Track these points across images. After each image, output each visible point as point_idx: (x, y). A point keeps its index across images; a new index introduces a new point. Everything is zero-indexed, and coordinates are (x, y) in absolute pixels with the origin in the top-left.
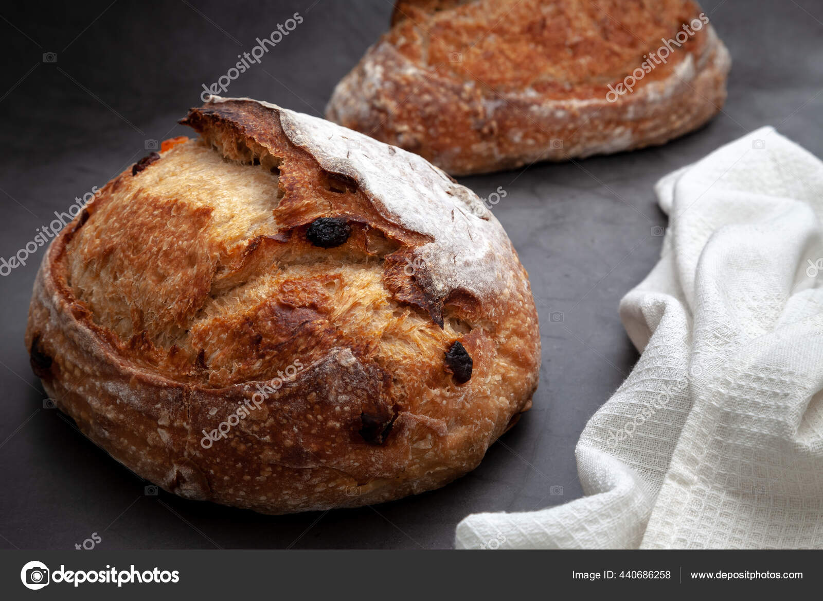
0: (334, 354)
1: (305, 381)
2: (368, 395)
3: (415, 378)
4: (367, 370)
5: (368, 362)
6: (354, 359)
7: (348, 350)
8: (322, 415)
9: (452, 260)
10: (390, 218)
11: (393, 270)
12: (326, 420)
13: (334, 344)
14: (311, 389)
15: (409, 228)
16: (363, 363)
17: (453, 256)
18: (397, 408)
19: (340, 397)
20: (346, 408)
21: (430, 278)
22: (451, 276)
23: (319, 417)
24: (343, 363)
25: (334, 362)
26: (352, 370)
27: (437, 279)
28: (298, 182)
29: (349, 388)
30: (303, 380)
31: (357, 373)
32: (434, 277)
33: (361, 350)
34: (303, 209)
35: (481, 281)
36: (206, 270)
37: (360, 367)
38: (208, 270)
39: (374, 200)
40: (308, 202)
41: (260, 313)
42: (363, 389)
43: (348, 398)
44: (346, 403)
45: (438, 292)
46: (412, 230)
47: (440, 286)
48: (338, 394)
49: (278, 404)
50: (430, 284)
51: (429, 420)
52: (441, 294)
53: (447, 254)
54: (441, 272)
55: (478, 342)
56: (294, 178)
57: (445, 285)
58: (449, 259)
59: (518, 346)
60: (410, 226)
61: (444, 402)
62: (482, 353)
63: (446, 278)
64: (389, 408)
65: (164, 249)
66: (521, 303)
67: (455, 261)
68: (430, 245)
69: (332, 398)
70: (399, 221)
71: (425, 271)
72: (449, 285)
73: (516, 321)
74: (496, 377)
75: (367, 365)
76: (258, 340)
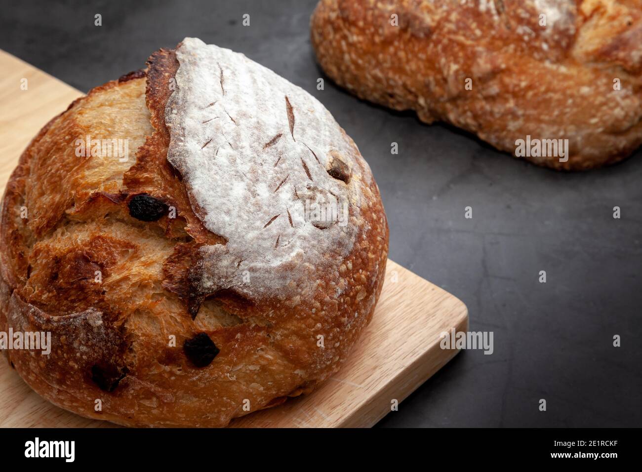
0: (88, 313)
1: (62, 325)
2: (103, 353)
3: (146, 353)
4: (107, 334)
5: (112, 328)
6: (101, 322)
7: (100, 313)
8: (67, 354)
9: (236, 264)
10: (198, 212)
11: (174, 258)
12: (69, 359)
13: (94, 304)
14: (64, 332)
15: (206, 226)
16: (107, 328)
17: (239, 260)
18: (125, 370)
19: (81, 347)
20: (84, 357)
21: (201, 275)
22: (227, 277)
23: (65, 355)
24: (91, 322)
25: (84, 319)
26: (95, 330)
27: (208, 278)
28: (150, 156)
29: (90, 343)
30: (61, 323)
31: (99, 334)
32: (206, 275)
33: (111, 317)
34: (142, 180)
35: (263, 286)
36: (63, 201)
37: (103, 331)
38: (65, 201)
39: (190, 194)
40: (147, 176)
41: (68, 256)
42: (100, 348)
43: (87, 350)
44: (86, 353)
45: (204, 288)
46: (208, 229)
47: (208, 284)
48: (81, 344)
50: (199, 280)
51: (153, 387)
52: (206, 291)
53: (233, 258)
54: (216, 272)
55: (239, 336)
56: (148, 151)
57: (214, 284)
58: (233, 262)
59: (291, 345)
60: (209, 225)
61: (173, 378)
62: (236, 346)
63: (219, 278)
64: (119, 368)
65: (53, 171)
66: (314, 310)
67: (239, 265)
68: (219, 246)
69: (76, 345)
70: (203, 218)
71: (200, 268)
72: (220, 284)
73: (299, 325)
74: (251, 368)
75: (109, 331)
76: (54, 277)
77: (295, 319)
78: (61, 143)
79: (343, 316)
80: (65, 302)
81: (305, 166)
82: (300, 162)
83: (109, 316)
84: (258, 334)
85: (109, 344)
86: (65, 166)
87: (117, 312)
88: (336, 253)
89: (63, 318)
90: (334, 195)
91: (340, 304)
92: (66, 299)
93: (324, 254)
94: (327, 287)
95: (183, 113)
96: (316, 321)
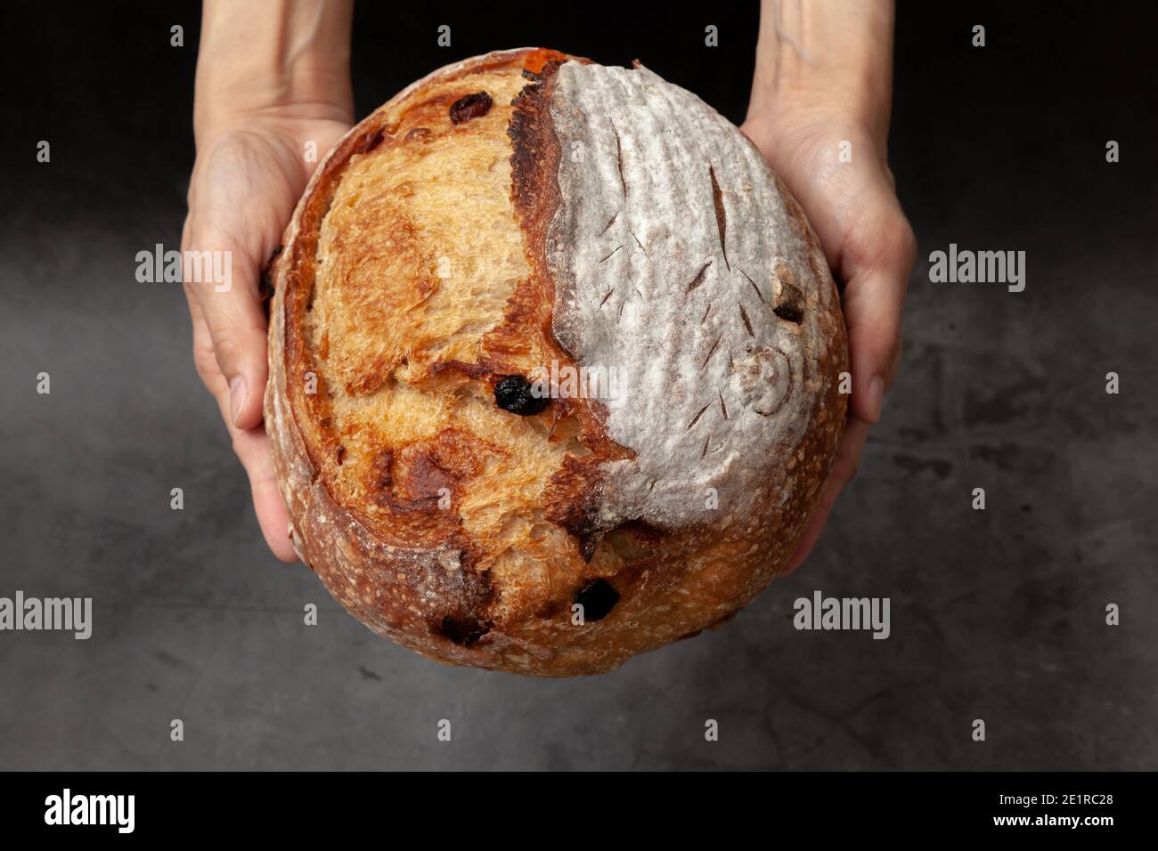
0: (439, 551)
1: (401, 560)
2: (460, 603)
3: (521, 607)
4: (466, 581)
5: (474, 573)
6: (457, 564)
7: (455, 552)
8: (407, 596)
9: (649, 486)
10: (596, 412)
11: (563, 477)
12: (409, 603)
13: (447, 537)
14: (403, 570)
15: (609, 434)
16: (466, 573)
17: (652, 480)
18: (490, 625)
19: (428, 592)
20: (432, 604)
21: (601, 504)
22: (635, 505)
23: (403, 596)
24: (443, 563)
25: (434, 559)
26: (450, 575)
27: (609, 508)
28: (524, 314)
29: (441, 589)
30: (399, 558)
31: (454, 580)
32: (606, 505)
33: (471, 558)
34: (511, 350)
35: (684, 511)
36: (390, 356)
37: (460, 576)
38: (393, 357)
40: (520, 345)
41: (405, 451)
42: (456, 597)
43: (436, 597)
44: (435, 601)
45: (603, 522)
46: (611, 438)
47: (609, 516)
48: (427, 588)
49: (370, 562)
50: (596, 510)
51: (526, 645)
52: (607, 525)
53: (645, 477)
54: (621, 498)
55: (646, 574)
56: (521, 307)
57: (618, 515)
58: (645, 483)
59: (716, 576)
60: (612, 433)
61: (555, 634)
62: (642, 588)
63: (625, 507)
64: (480, 622)
65: (371, 299)
66: (749, 530)
67: (652, 486)
68: (624, 463)
69: (420, 588)
70: (604, 421)
71: (599, 494)
72: (625, 515)
73: (729, 550)
74: (660, 609)
75: (470, 576)
76: (386, 483)
77: (723, 543)
78: (379, 251)
79: (788, 526)
80: (404, 528)
81: (744, 315)
82: (737, 309)
83: (468, 558)
84: (672, 566)
85: (469, 593)
86: (389, 296)
87: (481, 551)
88: (784, 445)
89: (402, 551)
90: (784, 354)
91: (785, 512)
92: (406, 523)
93: (767, 451)
94: (768, 497)
95: (572, 249)
96: (751, 542)
